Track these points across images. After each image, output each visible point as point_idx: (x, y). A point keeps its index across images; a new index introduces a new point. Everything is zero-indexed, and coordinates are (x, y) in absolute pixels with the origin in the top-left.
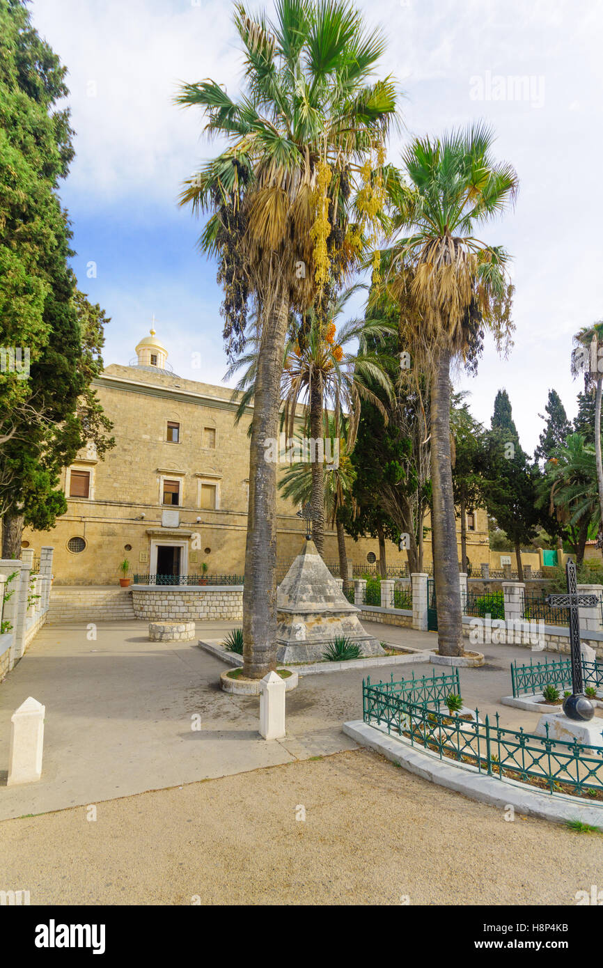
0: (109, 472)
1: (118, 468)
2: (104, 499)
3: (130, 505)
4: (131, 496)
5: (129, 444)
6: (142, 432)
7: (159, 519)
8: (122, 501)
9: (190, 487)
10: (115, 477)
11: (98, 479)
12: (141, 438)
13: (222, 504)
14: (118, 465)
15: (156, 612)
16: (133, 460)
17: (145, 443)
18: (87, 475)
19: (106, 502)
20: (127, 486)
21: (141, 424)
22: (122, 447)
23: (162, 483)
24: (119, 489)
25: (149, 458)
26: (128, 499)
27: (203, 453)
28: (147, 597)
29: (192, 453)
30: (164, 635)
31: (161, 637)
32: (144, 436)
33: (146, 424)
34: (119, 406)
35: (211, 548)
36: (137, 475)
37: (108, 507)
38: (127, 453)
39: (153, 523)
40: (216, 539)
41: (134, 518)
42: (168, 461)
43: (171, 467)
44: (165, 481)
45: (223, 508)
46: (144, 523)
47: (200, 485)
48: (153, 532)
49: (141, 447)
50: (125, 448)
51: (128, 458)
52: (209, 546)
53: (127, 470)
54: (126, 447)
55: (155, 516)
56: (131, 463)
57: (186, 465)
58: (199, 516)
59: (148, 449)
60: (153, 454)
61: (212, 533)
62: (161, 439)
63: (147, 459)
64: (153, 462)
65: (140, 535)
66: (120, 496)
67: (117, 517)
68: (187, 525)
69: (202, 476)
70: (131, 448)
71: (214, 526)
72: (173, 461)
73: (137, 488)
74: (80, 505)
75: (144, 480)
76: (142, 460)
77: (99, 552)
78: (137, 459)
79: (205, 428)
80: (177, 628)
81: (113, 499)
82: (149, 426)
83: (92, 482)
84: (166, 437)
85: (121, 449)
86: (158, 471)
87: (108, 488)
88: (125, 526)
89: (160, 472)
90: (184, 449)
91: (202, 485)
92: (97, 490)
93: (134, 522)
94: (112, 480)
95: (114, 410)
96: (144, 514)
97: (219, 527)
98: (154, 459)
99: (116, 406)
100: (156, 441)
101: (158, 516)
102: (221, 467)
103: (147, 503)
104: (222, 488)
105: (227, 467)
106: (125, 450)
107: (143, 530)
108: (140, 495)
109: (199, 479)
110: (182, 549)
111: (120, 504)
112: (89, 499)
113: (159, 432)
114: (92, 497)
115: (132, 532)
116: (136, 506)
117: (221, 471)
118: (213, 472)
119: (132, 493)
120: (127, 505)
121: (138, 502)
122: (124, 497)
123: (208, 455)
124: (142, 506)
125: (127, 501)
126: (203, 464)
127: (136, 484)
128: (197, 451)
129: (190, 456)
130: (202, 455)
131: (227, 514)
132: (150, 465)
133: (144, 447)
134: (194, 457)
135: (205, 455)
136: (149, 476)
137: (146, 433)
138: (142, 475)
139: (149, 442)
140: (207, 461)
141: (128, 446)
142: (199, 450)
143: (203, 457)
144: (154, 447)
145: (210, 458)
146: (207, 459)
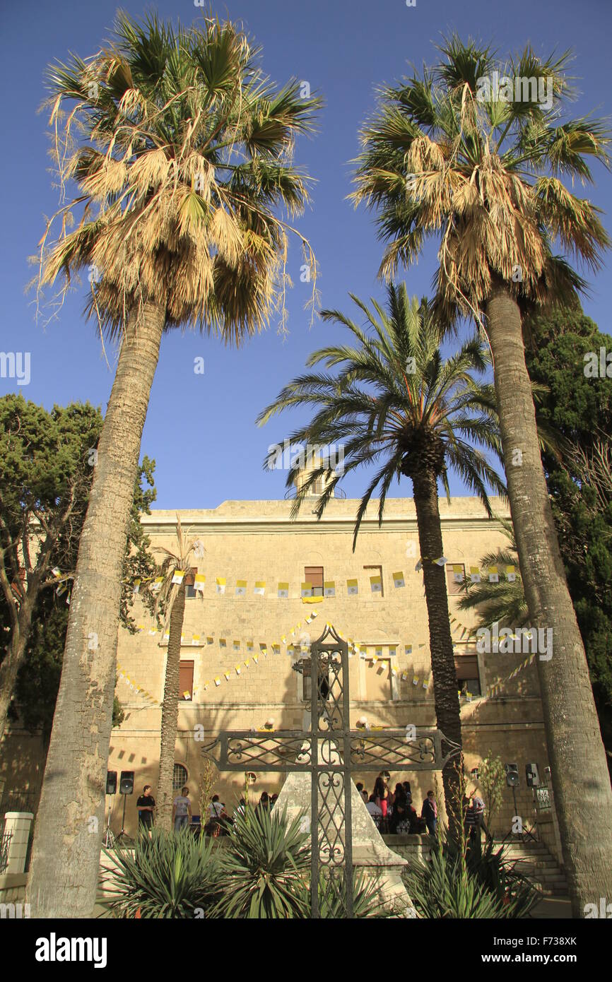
1: (234, 651)
4: (253, 692)
5: (248, 611)
6: (267, 589)
8: (239, 700)
11: (206, 670)
12: (266, 599)
13: (404, 690)
18: (190, 665)
19: (217, 705)
20: (247, 677)
21: (265, 578)
22: (239, 617)
24: (237, 683)
25: (279, 627)
26: (249, 697)
27: (365, 607)
29: (345, 610)
32: (270, 596)
33: (273, 577)
34: (233, 558)
36: (261, 656)
37: (220, 713)
38: (245, 625)
42: (308, 629)
45: (406, 697)
47: (362, 662)
49: (267, 613)
50: (244, 617)
51: (248, 633)
55: (291, 721)
56: (252, 640)
59: (277, 615)
60: (284, 622)
62: (295, 596)
64: (285, 633)
66: (237, 694)
70: (251, 615)
72: (317, 627)
73: (262, 677)
75: (271, 664)
79: (365, 567)
81: (226, 700)
82: (277, 579)
83: (197, 675)
85: (238, 620)
86: (293, 647)
89: (295, 648)
90: (331, 606)
91: (366, 660)
92: (204, 686)
95: (228, 565)
96: (271, 720)
99: (230, 559)
101: (295, 721)
102: (395, 626)
103: (277, 700)
104: (399, 663)
105: (406, 624)
106: (243, 621)
111: (236, 706)
112: (193, 702)
113: (292, 585)
114: (197, 699)
116: (261, 707)
117: (396, 633)
118: (382, 637)
119: (255, 687)
120: (248, 707)
121: (263, 700)
122: (242, 694)
123: (372, 609)
124: (270, 707)
125: (247, 700)
126: (366, 625)
127: (260, 672)
128: (354, 605)
129: (344, 615)
130: (363, 610)
131: (414, 706)
132: (280, 638)
133: (271, 612)
134: (350, 616)
135: (368, 610)
136: (279, 657)
137: (272, 591)
138: (269, 657)
139: (278, 604)
140: (372, 619)
141: (248, 614)
142: (357, 603)
143: (364, 613)
144: (286, 610)
145: (376, 613)
146: (372, 616)
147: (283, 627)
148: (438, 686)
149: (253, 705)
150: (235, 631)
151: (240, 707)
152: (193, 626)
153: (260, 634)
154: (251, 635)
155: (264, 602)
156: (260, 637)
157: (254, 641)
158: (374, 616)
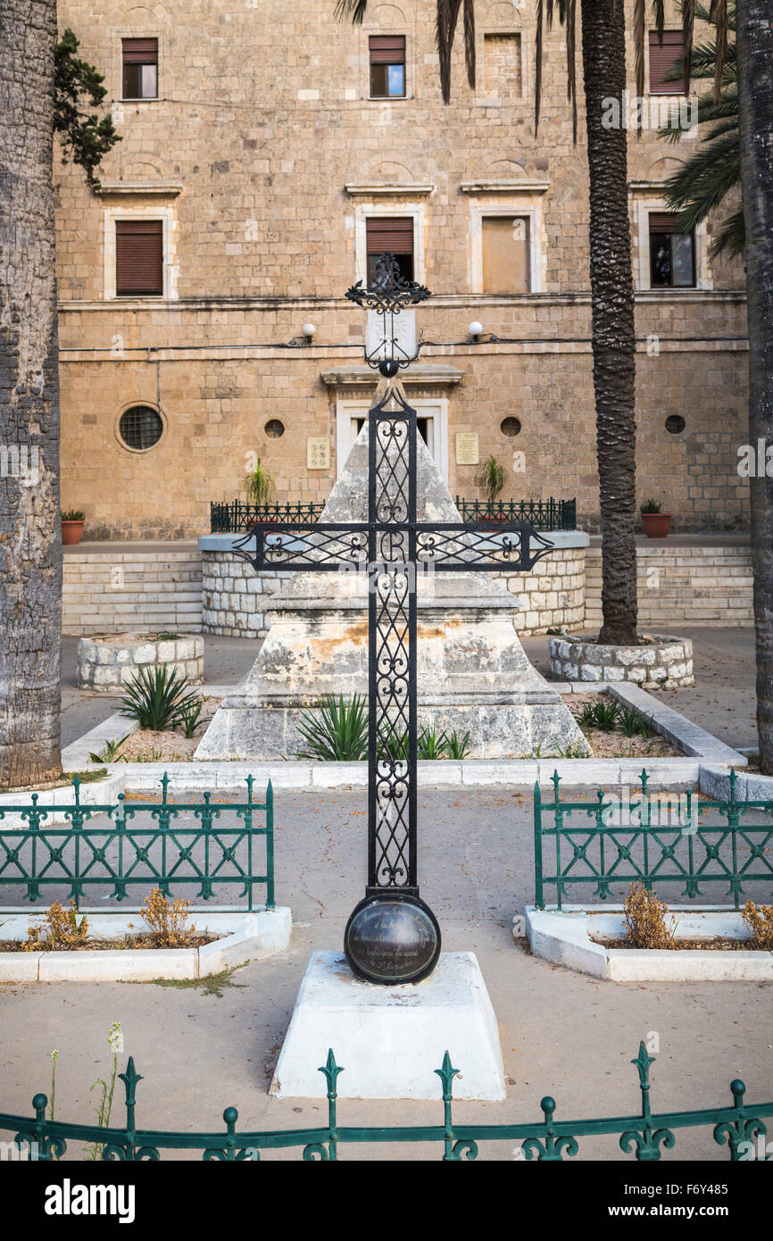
0: (212, 213)
1: (236, 200)
2: (201, 292)
3: (274, 303)
4: (274, 278)
5: (261, 125)
6: (296, 81)
7: (357, 339)
8: (250, 293)
9: (446, 232)
10: (228, 227)
11: (185, 239)
12: (294, 102)
13: (553, 275)
14: (235, 191)
15: (235, 612)
16: (276, 170)
17: (308, 115)
18: (154, 229)
19: (208, 302)
20: (263, 249)
21: (292, 60)
22: (243, 136)
23: (361, 228)
24: (244, 261)
25: (320, 156)
26: (268, 287)
27: (485, 116)
28: (216, 567)
29: (447, 123)
30: (99, 670)
31: (92, 675)
32: (303, 95)
33: (308, 58)
34: (228, 18)
35: (521, 417)
36: (287, 211)
37: (216, 316)
38: (257, 151)
39: (340, 352)
40: (536, 389)
41: (286, 341)
42: (377, 159)
43: (386, 177)
44: (368, 219)
45: (556, 288)
46: (314, 353)
47: (476, 223)
48: (339, 377)
49: (297, 127)
50: (253, 136)
51: (262, 167)
52: (513, 412)
53: (261, 202)
54: (254, 134)
55: (347, 330)
56: (270, 181)
57: (431, 164)
58: (477, 319)
59: (317, 132)
60: (330, 145)
61: (524, 369)
62: (350, 94)
63: (314, 162)
64: (331, 167)
65: (306, 390)
66: (245, 282)
67: (241, 342)
68: (443, 350)
69: (482, 193)
70: (266, 133)
71: (527, 348)
72: (394, 157)
73: (291, 250)
74: (141, 316)
75: (308, 225)
76: (300, 167)
77: (198, 443)
78: (287, 167)
79: (488, 37)
80: (131, 652)
81: (226, 292)
82: (316, 62)
83: (170, 248)
84: (368, 87)
85: (241, 142)
86: (348, 194)
87: (210, 261)
88: (263, 367)
89: (352, 195)
90: (420, 116)
91: (485, 219)
92: (185, 269)
93: (287, 353)
94: (221, 237)
96: (310, 329)
97: (543, 347)
98: (335, 159)
99: (221, 20)
100: (338, 102)
101: (355, 330)
102: (541, 154)
103: (320, 293)
104: (549, 223)
106: (251, 144)
107: (310, 374)
108: (300, 271)
109: (473, 202)
110: (429, 422)
111: (245, 303)
112: (165, 297)
113: (345, 74)
114: (171, 292)
115: (283, 382)
116: (290, 305)
117: (543, 167)
118: (517, 175)
119: (277, 269)
120: (265, 306)
121: (294, 291)
122: (255, 282)
123: (499, 121)
124: (307, 305)
125: (263, 291)
126: (485, 151)
127: (287, 240)
128: (465, 114)
129: (444, 132)
130: (481, 123)
131: (569, 305)
132: (323, 178)
133: (305, 127)
134: (456, 134)
135: (491, 122)
136: (321, 213)
137: (307, 84)
138: (303, 213)
139: (318, 111)
140: (498, 140)
141: (261, 130)
142: (470, 109)
143: (482, 129)
144: (334, 122)
145: (505, 129)
146: (497, 134)
147: (328, 156)
148: (600, 307)
149: (276, 301)
150: (236, 163)
151: (252, 306)
152: (157, 155)
153: (284, 170)
154: (268, 171)
155: (291, 106)
156: (286, 175)
157: (274, 183)
158: (503, 134)
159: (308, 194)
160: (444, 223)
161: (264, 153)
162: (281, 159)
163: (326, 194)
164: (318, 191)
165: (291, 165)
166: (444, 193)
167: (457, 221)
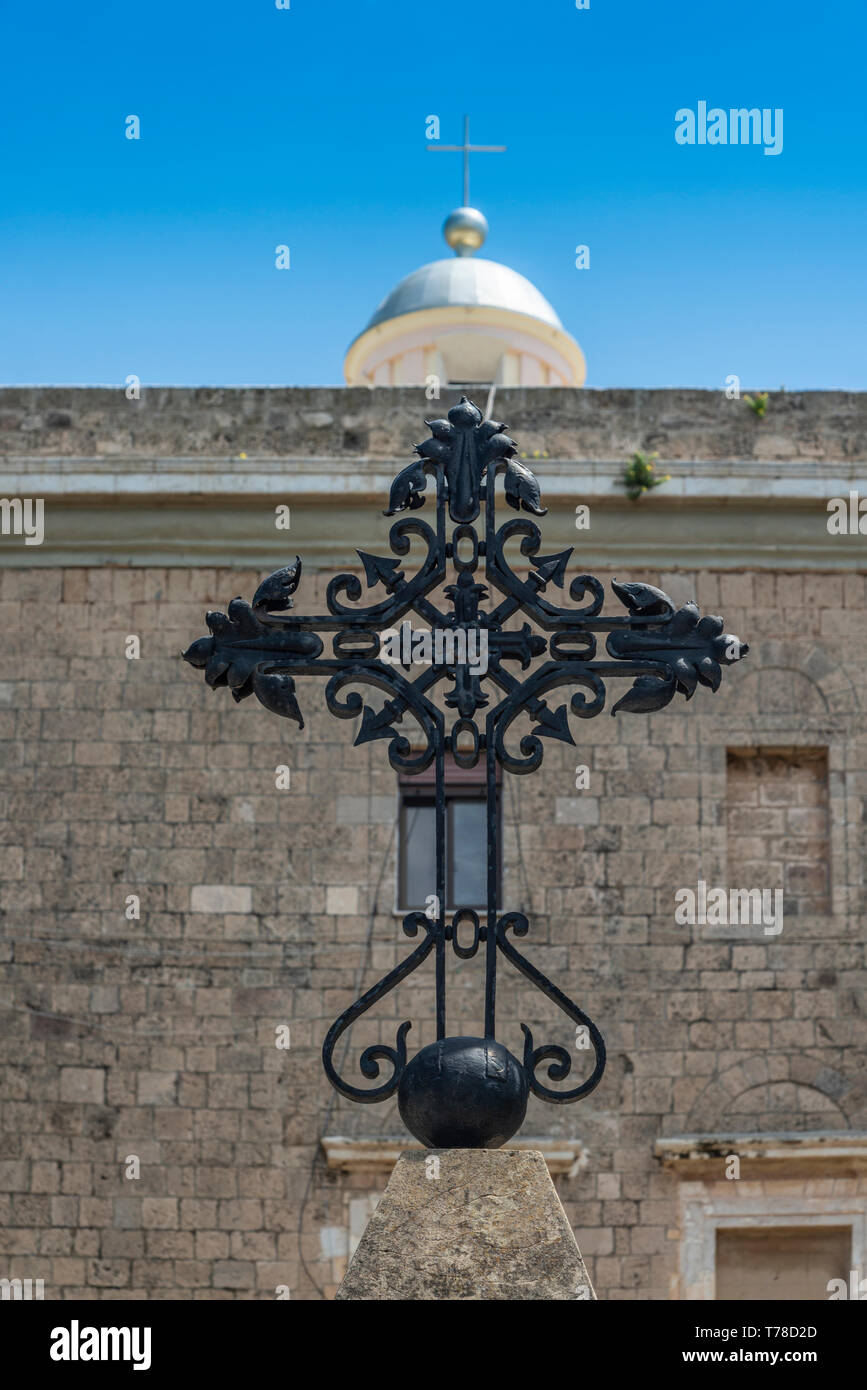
5: (86, 974)
6: (186, 862)
9: (613, 1271)
12: (180, 917)
16: (122, 1096)
17: (219, 953)
21: (177, 806)
22: (33, 1003)
25: (253, 1066)
27: (726, 965)
32: (204, 899)
33: (222, 801)
36: (160, 1209)
38: (70, 1045)
47: (700, 1241)
49: (185, 986)
50: (59, 1004)
51: (85, 1086)
53: (78, 1179)
54: (63, 999)
56: (104, 1125)
59: (242, 997)
62: (343, 900)
63: (232, 1080)
64: (282, 1093)
70: (102, 999)
75: (212, 1245)
76: (192, 1090)
78: (156, 1087)
79: (733, 756)
82: (245, 812)
84: (392, 883)
85: (27, 1019)
86: (330, 1168)
91: (723, 1235)
98: (295, 1072)
100: (306, 920)
106: (56, 1026)
109: (689, 1192)
113: (327, 846)
118: (816, 1119)
123: (766, 979)
126: (729, 1058)
127: (152, 1283)
130: (718, 984)
132: (260, 1122)
133: (209, 984)
134: (646, 1010)
135: (747, 980)
136: (250, 1214)
137: (218, 872)
138: (198, 1213)
139: (249, 944)
140: (765, 1029)
141: (84, 989)
142: (687, 946)
143: (718, 999)
144: (294, 972)
145: (785, 998)
146: (762, 1013)
147: (274, 1065)
153: (147, 1096)
154: (99, 1099)
155: (170, 929)
156: (150, 1109)
157: (117, 1129)
158: (778, 1013)
159: (214, 1163)
160: (606, 1246)
161: (92, 1051)
162: (139, 1067)
163: (266, 1165)
164: (241, 1159)
165: (166, 1084)
166: (610, 1168)
167: (644, 1241)
